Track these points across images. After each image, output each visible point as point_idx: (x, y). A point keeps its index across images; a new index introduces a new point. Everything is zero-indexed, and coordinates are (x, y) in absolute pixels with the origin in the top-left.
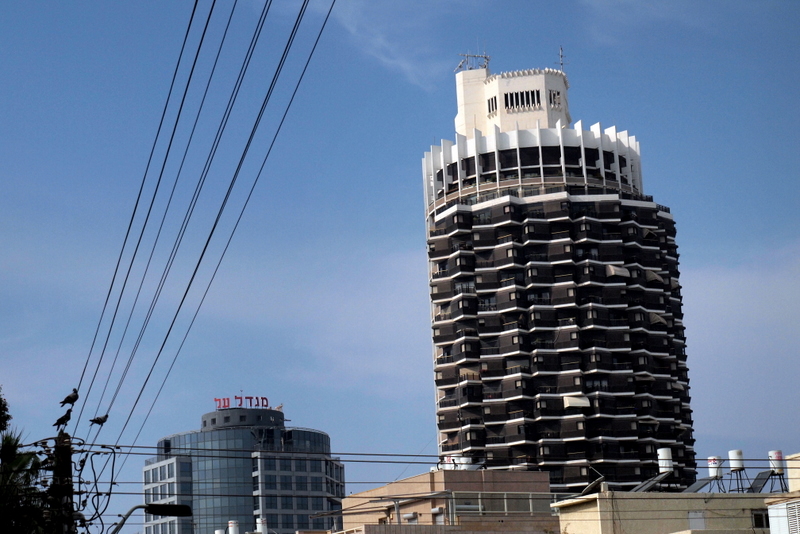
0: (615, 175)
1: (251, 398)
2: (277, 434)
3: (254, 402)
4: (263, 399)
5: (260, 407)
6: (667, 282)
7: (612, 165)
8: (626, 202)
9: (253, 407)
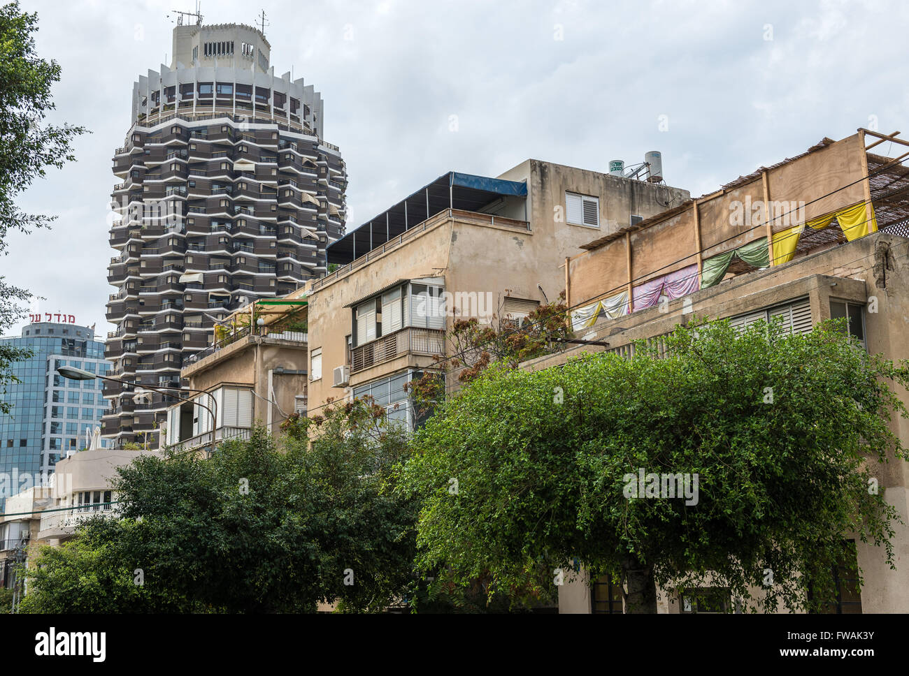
0: (286, 113)
1: (59, 315)
2: (89, 345)
3: (62, 318)
4: (70, 316)
5: (67, 323)
6: (323, 206)
7: (284, 105)
8: (282, 133)
9: (61, 322)
